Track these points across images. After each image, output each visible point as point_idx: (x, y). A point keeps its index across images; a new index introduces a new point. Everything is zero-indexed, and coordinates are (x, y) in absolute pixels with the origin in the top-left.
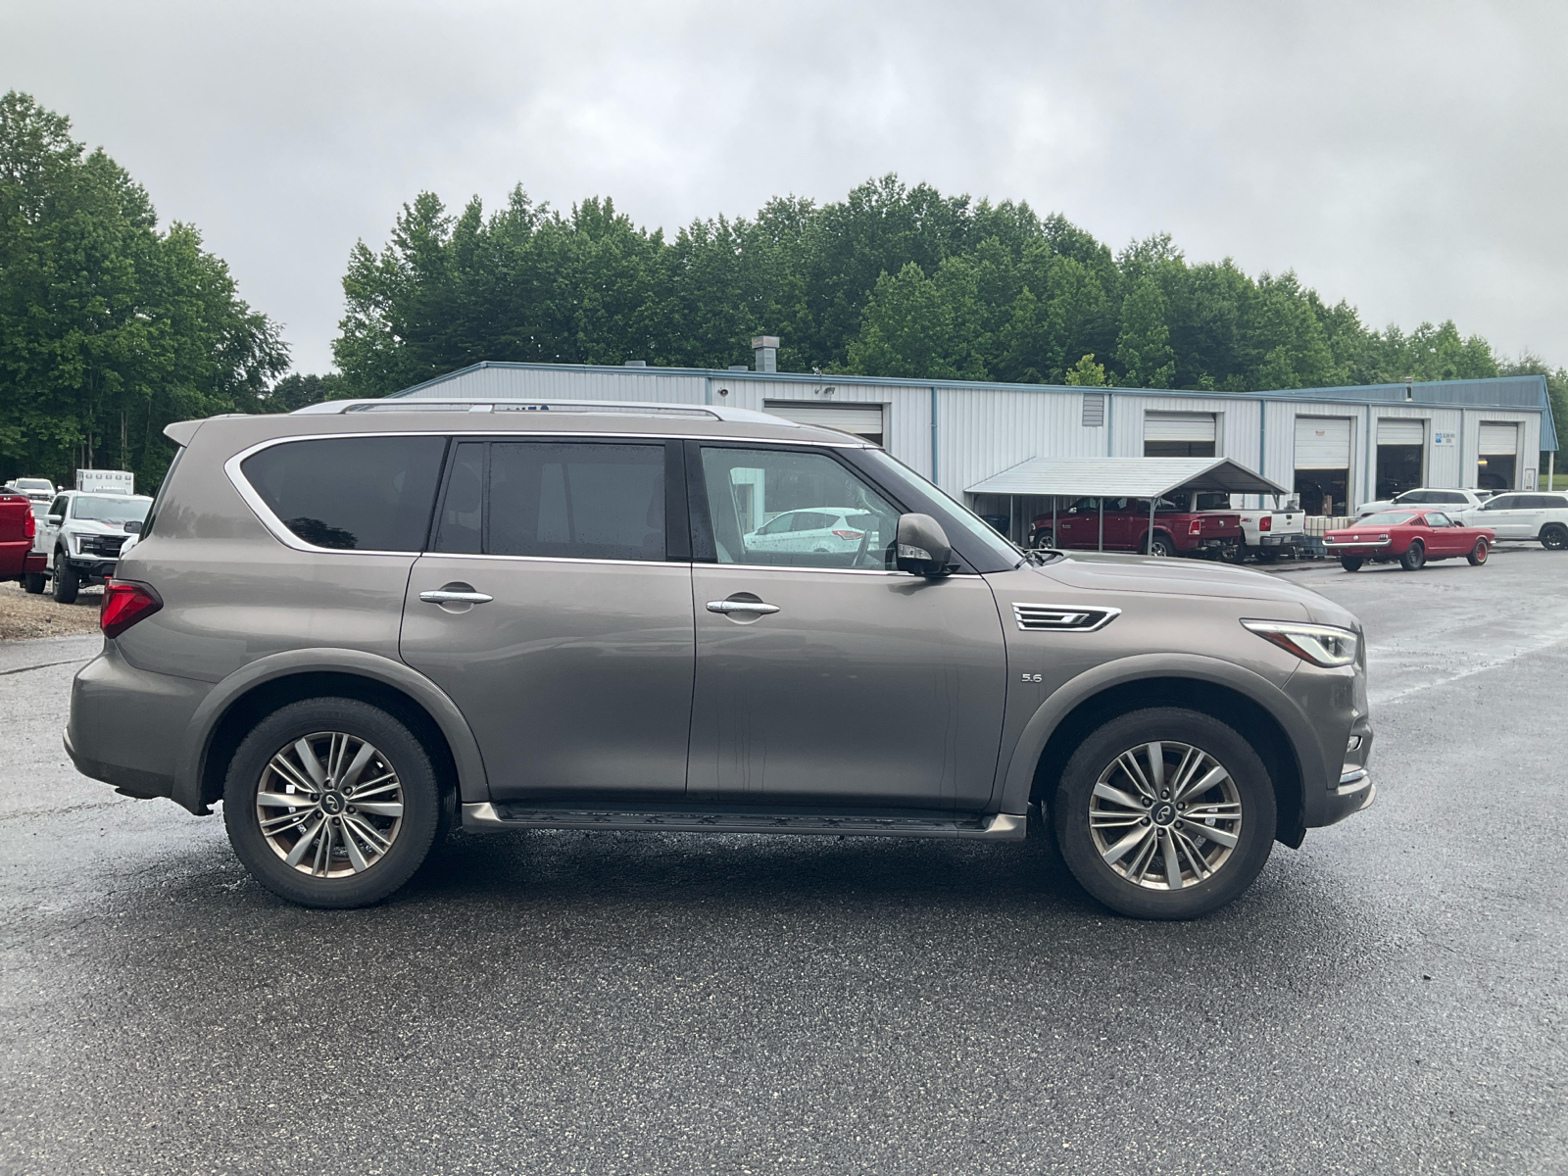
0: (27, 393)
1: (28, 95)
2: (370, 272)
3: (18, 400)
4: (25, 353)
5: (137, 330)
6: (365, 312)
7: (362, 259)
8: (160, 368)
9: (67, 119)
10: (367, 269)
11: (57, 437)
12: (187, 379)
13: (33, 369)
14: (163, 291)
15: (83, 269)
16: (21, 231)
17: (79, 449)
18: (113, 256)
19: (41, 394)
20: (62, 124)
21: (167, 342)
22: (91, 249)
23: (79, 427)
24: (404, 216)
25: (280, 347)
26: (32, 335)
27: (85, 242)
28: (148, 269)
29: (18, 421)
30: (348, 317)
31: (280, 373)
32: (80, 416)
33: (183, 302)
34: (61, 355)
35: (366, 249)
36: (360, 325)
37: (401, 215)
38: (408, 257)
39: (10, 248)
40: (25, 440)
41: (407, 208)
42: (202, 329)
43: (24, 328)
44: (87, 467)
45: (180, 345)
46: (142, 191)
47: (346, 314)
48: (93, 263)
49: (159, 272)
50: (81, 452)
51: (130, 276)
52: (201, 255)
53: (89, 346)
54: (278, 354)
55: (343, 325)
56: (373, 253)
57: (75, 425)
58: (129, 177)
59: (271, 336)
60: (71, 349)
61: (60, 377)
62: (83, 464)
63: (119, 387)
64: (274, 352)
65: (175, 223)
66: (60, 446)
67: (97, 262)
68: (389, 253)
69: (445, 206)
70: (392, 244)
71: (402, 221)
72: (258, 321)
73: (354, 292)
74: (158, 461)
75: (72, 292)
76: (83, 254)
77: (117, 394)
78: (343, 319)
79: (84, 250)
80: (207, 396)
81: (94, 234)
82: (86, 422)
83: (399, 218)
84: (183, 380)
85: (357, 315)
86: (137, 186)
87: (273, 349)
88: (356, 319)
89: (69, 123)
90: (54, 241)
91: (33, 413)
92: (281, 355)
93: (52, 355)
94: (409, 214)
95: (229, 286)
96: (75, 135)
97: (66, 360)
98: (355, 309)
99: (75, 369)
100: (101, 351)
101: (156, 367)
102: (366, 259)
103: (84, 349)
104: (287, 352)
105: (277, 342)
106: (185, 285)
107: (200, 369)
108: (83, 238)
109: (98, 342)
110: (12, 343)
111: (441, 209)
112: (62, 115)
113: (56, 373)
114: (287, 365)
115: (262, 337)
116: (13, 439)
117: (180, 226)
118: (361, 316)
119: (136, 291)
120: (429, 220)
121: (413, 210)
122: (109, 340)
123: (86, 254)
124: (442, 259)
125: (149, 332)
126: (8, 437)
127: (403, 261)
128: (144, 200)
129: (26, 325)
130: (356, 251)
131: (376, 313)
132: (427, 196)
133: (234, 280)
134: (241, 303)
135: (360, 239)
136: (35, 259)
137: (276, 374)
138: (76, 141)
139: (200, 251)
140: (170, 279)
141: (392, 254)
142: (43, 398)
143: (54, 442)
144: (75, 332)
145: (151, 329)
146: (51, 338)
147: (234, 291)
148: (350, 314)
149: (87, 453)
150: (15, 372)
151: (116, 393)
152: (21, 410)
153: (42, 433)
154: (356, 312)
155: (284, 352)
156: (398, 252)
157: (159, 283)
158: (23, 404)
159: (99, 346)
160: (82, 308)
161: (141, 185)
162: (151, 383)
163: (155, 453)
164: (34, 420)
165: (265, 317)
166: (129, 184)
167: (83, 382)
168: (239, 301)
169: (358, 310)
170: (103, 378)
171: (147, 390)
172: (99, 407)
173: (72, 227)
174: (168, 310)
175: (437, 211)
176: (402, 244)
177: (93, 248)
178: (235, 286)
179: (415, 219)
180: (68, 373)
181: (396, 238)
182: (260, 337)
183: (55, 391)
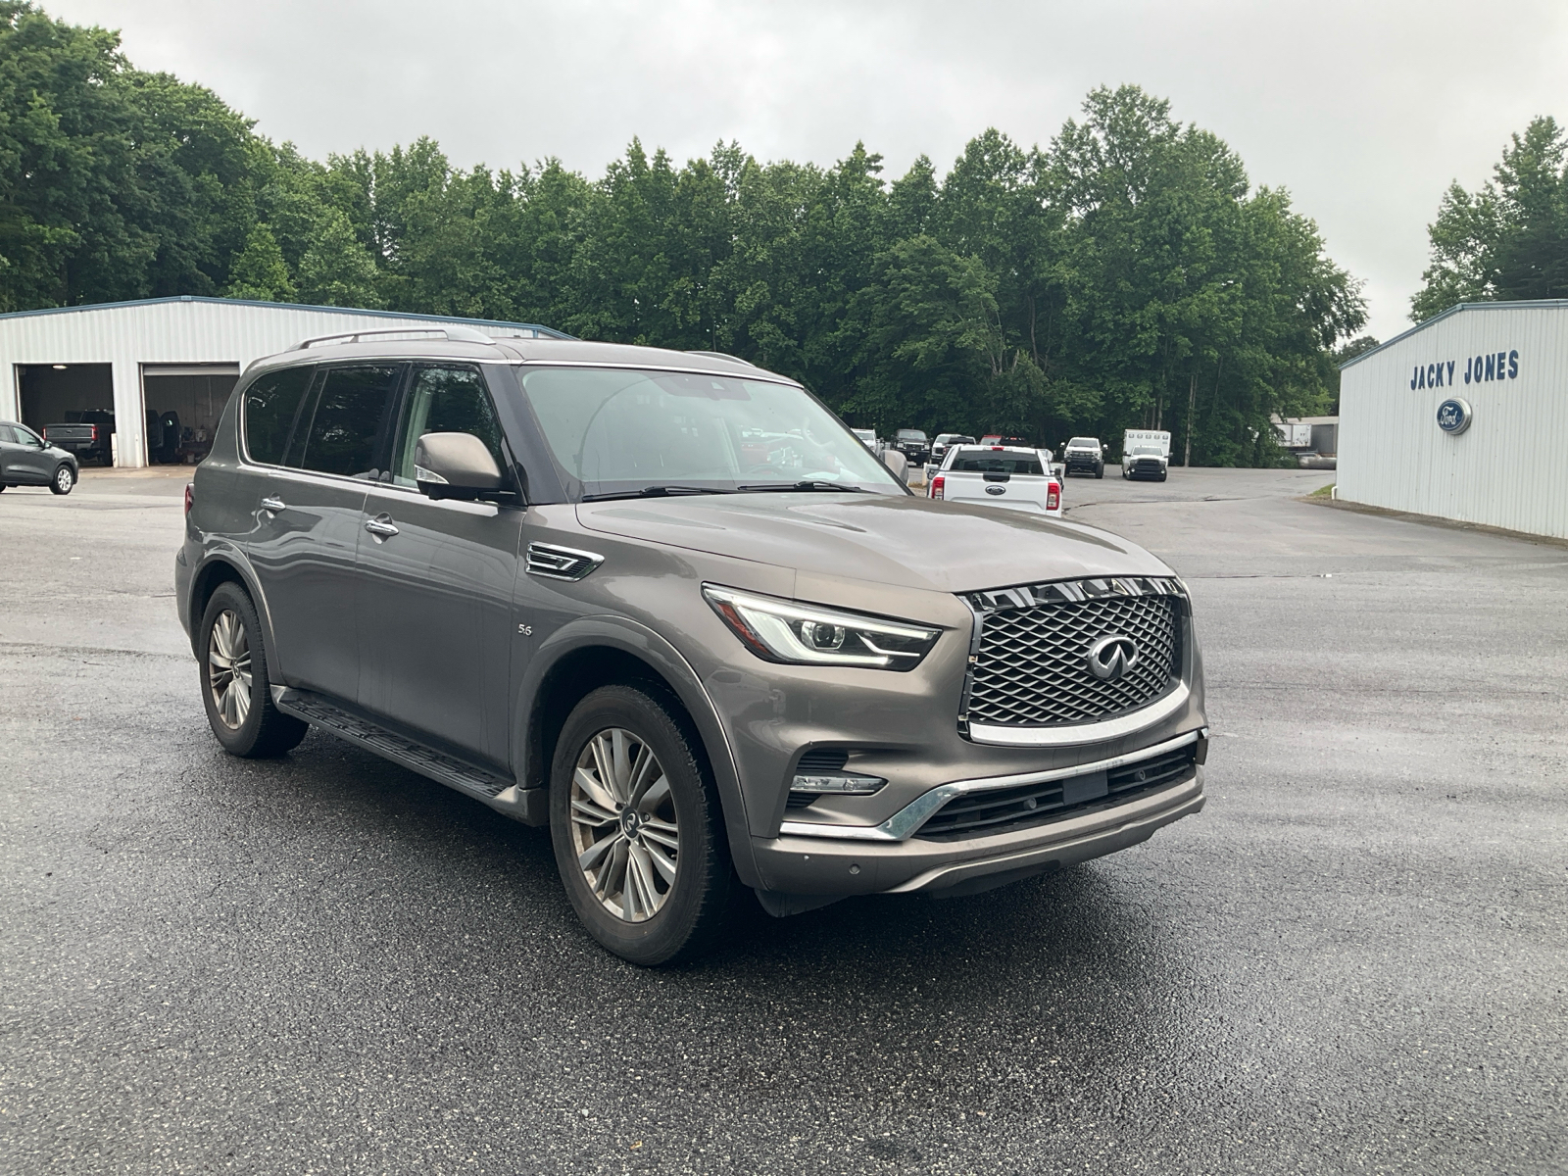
0: (1110, 362)
1: (1136, 86)
2: (1463, 216)
3: (1102, 367)
4: (1111, 325)
5: (1210, 297)
6: (1455, 258)
7: (1456, 202)
8: (1229, 333)
9: (1166, 103)
10: (1459, 212)
11: (1131, 401)
12: (1257, 343)
13: (1116, 339)
14: (1239, 256)
15: (1166, 243)
16: (1115, 214)
17: (1150, 411)
18: (1194, 227)
19: (1121, 362)
20: (1162, 108)
21: (1238, 306)
22: (1175, 223)
23: (1151, 391)
24: (1511, 147)
25: (1357, 303)
26: (1118, 307)
27: (1169, 217)
28: (1227, 236)
29: (1099, 387)
30: (1433, 267)
31: (1355, 331)
32: (1154, 381)
33: (1257, 265)
34: (1141, 325)
35: (1461, 191)
36: (1446, 273)
37: (1508, 148)
38: (1509, 195)
39: (1106, 231)
40: (1103, 403)
41: (1516, 138)
42: (1276, 291)
43: (1112, 302)
44: (1156, 429)
45: (1249, 308)
46: (1237, 161)
47: (1431, 264)
48: (1176, 237)
49: (1236, 238)
50: (1152, 414)
51: (1207, 245)
52: (1288, 217)
53: (1165, 315)
54: (1356, 311)
55: (1427, 275)
56: (1468, 194)
57: (1147, 389)
58: (1228, 149)
59: (1351, 293)
60: (1149, 318)
61: (1138, 345)
62: (1153, 426)
63: (1189, 352)
64: (1351, 310)
65: (1261, 188)
66: (1133, 409)
67: (1180, 235)
68: (1487, 193)
69: (1563, 130)
70: (1492, 182)
71: (1509, 154)
72: (1339, 280)
73: (1440, 239)
74: (1222, 422)
75: (1155, 266)
76: (1167, 229)
77: (1188, 359)
78: (1428, 269)
79: (1169, 224)
80: (1274, 357)
81: (1178, 209)
82: (1158, 386)
83: (1505, 152)
84: (1253, 343)
85: (1443, 264)
86: (1234, 156)
87: (1350, 306)
88: (1441, 268)
89: (1168, 106)
90: (1143, 219)
91: (1113, 379)
92: (1358, 312)
93: (1133, 325)
94: (1518, 145)
95: (1313, 245)
96: (1173, 117)
97: (1144, 329)
98: (1441, 257)
99: (1151, 337)
100: (1176, 320)
101: (1224, 331)
102: (1460, 202)
103: (1160, 318)
104: (1364, 309)
105: (1356, 299)
106: (1263, 249)
107: (1270, 331)
108: (1169, 212)
109: (1172, 310)
110: (1100, 317)
111: (1558, 135)
112: (1161, 100)
113: (1135, 341)
114: (1362, 322)
115: (1341, 295)
116: (1093, 403)
117: (1266, 191)
118: (1450, 265)
119: (1212, 258)
120: (1542, 148)
121: (1522, 141)
122: (1183, 308)
123: (1170, 228)
124: (1550, 191)
125: (1221, 298)
126: (1090, 401)
127: (1503, 199)
128: (1238, 170)
129: (1114, 300)
130: (1450, 195)
131: (1467, 259)
132: (1541, 121)
133: (1322, 239)
134: (1327, 262)
135: (1455, 181)
136: (1126, 238)
137: (1352, 332)
138: (1174, 121)
139: (1288, 213)
140: (1246, 244)
141: (1491, 193)
142: (1122, 365)
143: (1128, 404)
144: (1155, 303)
145: (1223, 295)
146: (1134, 309)
147: (1321, 250)
148: (1435, 263)
149: (1157, 415)
150: (1103, 342)
151: (1186, 358)
152: (1104, 377)
153: (1119, 397)
154: (1443, 260)
155: (1361, 309)
156: (1499, 188)
157: (1236, 249)
158: (1106, 371)
159: (1173, 315)
160: (1163, 280)
161: (1237, 156)
162: (1219, 347)
163: (1221, 414)
164: (1112, 386)
165: (1345, 274)
166: (1226, 156)
167: (1157, 349)
168: (1324, 260)
169: (1444, 257)
170: (1175, 344)
171: (1214, 354)
172: (1171, 372)
173: (1160, 204)
174: (1242, 274)
175: (1552, 138)
176: (1506, 179)
177: (1177, 221)
178: (1322, 245)
179: (1524, 150)
180: (1145, 341)
181: (1498, 174)
182: (1339, 294)
183: (1132, 358)
